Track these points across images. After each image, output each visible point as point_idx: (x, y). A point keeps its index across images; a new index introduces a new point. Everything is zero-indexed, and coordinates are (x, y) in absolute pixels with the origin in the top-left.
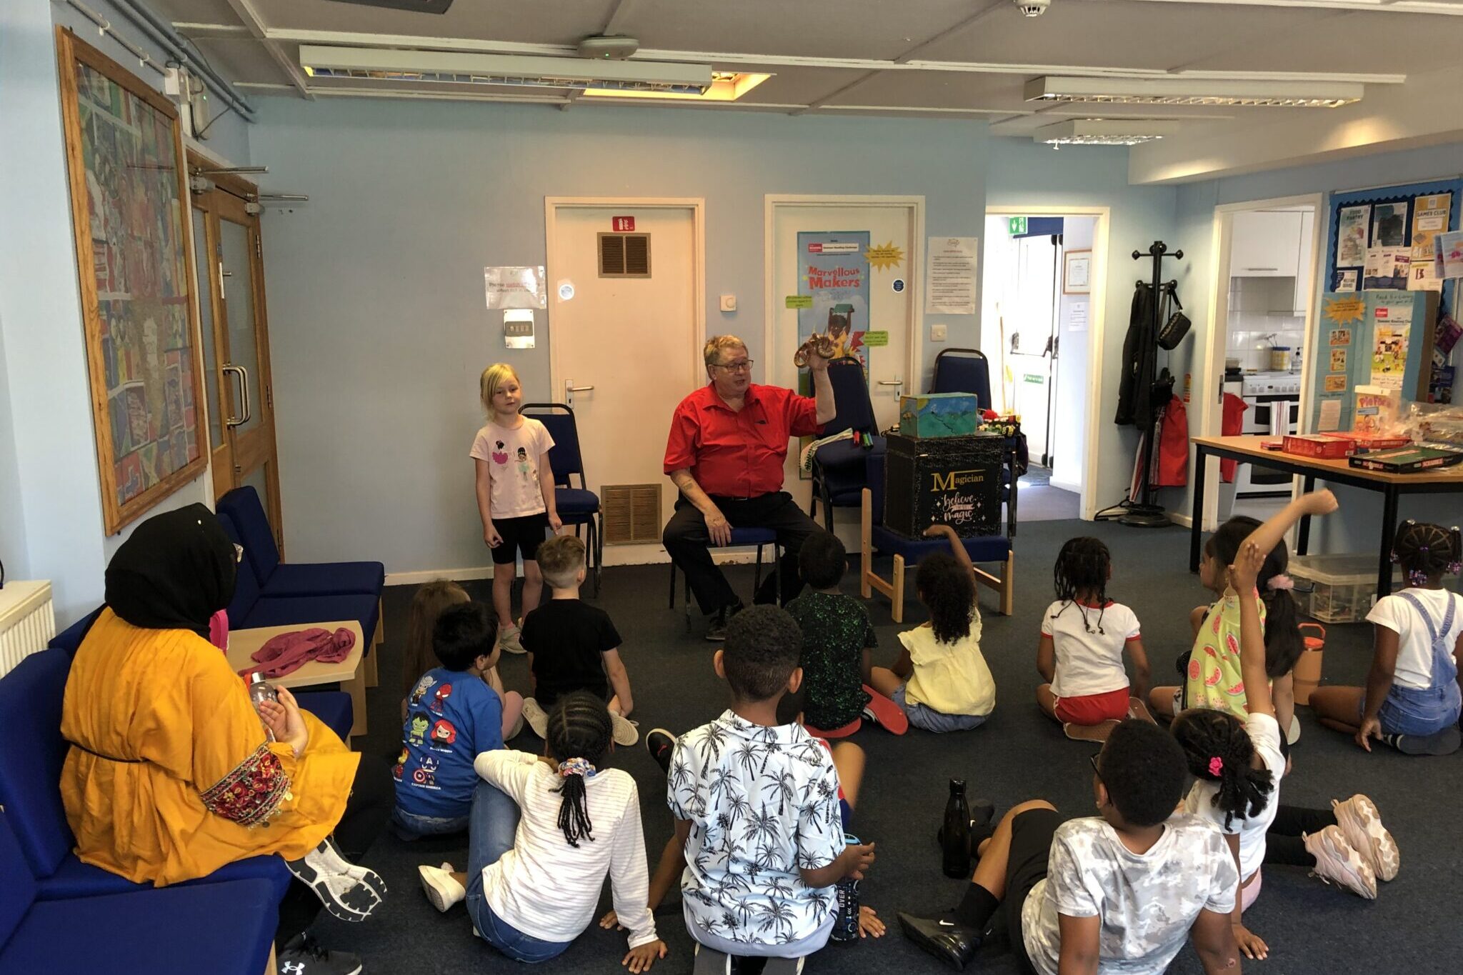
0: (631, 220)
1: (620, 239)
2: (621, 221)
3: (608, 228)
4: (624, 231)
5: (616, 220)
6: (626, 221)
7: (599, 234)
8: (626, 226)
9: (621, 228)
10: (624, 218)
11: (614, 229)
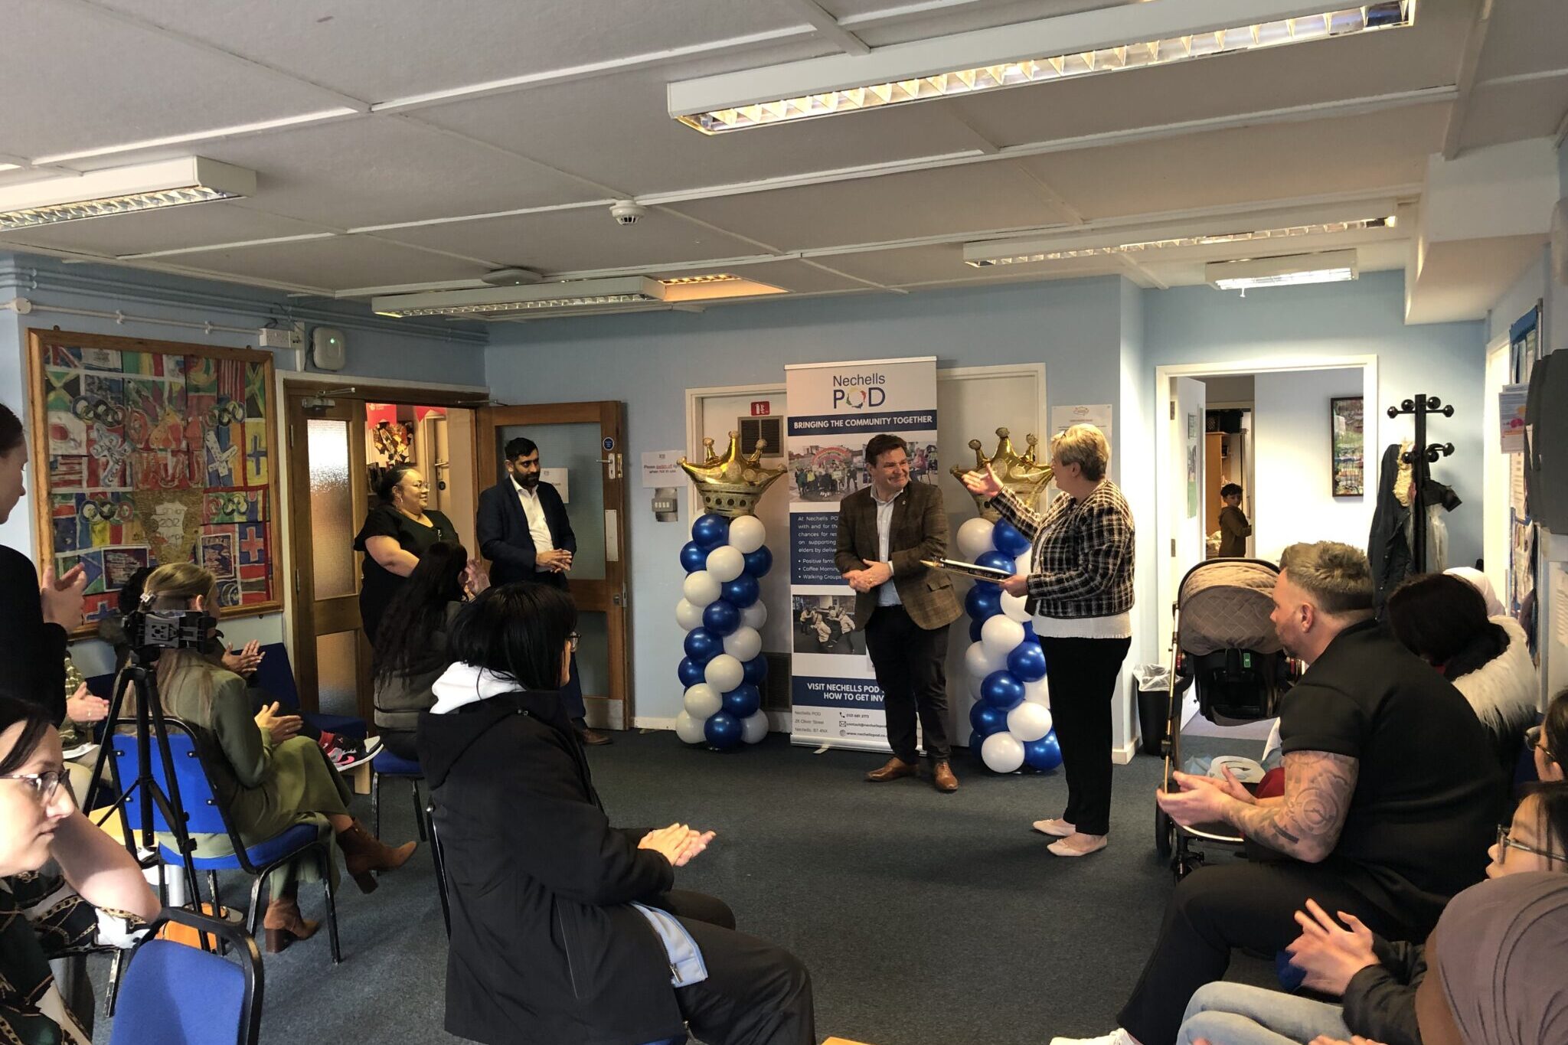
0: (766, 405)
1: (757, 422)
2: (758, 406)
3: (747, 413)
4: (760, 417)
5: (754, 405)
6: (762, 406)
7: (739, 418)
8: (762, 410)
9: (758, 412)
10: (760, 403)
11: (753, 414)
